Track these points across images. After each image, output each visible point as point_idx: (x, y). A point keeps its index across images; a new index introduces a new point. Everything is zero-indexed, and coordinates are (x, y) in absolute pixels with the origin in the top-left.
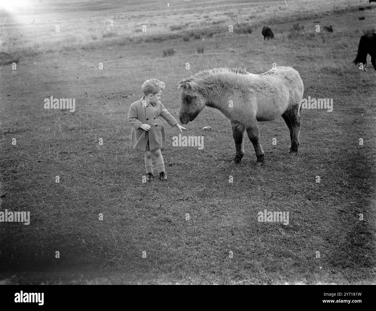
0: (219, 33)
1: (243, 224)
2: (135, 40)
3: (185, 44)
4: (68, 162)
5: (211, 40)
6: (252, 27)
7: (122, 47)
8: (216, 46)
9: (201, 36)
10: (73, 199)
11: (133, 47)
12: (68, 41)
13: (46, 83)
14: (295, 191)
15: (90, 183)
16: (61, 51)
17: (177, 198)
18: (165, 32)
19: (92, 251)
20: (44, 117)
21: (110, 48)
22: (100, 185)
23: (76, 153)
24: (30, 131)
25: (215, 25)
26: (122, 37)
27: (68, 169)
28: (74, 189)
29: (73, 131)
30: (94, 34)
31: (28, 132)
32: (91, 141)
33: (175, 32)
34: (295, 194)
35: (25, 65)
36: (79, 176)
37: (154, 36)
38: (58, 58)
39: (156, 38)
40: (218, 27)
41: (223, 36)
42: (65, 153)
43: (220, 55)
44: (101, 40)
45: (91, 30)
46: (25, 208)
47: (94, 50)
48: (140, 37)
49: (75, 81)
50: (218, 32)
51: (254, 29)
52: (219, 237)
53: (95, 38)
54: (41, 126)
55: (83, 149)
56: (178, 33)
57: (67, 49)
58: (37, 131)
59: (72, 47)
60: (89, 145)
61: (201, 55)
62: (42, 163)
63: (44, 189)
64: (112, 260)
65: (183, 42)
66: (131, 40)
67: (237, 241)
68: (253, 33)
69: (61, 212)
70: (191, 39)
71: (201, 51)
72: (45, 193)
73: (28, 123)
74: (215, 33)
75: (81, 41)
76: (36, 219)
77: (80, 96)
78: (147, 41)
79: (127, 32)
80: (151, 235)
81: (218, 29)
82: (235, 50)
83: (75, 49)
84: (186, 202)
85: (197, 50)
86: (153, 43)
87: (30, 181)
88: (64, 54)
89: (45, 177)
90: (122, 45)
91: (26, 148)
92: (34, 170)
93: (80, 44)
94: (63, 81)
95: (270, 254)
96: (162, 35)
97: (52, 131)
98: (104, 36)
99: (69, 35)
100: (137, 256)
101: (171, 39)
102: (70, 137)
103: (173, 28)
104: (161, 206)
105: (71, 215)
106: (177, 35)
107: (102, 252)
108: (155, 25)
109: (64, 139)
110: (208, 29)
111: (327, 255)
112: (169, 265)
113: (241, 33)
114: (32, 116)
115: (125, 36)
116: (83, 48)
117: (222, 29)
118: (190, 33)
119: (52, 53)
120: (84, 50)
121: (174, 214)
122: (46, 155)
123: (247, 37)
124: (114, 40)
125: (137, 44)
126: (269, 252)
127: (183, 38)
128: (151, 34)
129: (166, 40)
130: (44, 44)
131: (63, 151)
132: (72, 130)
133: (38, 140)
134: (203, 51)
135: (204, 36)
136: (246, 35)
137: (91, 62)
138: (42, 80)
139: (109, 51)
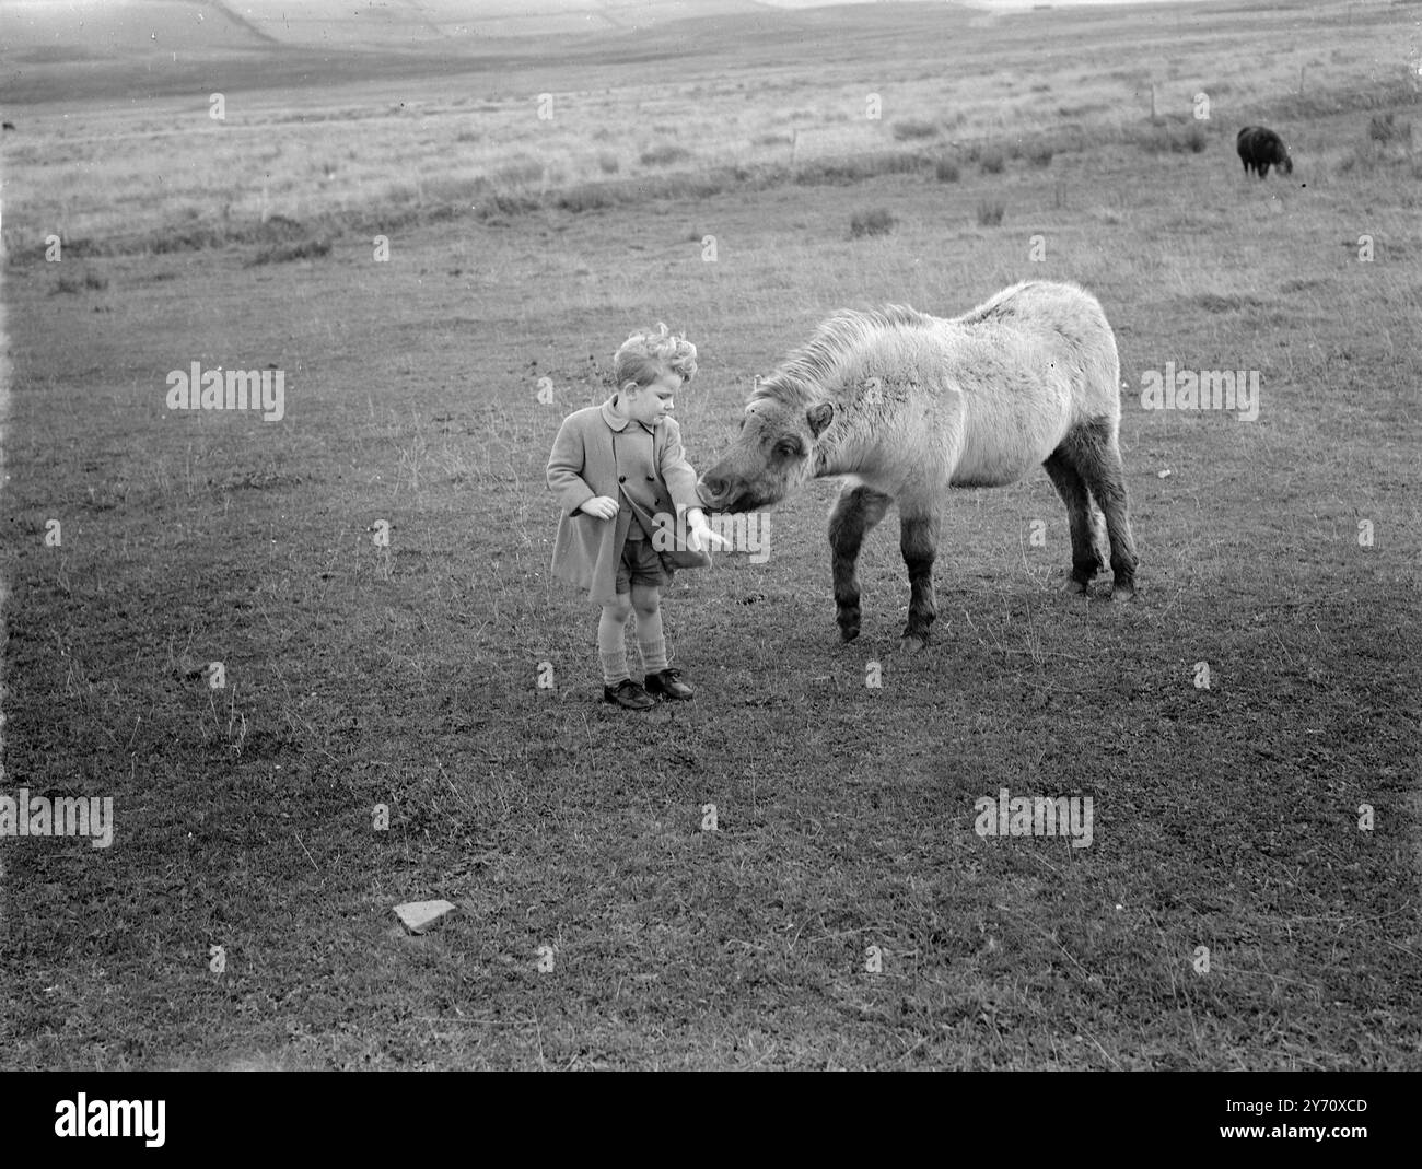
0: (1080, 150)
1: (918, 779)
2: (758, 176)
3: (940, 190)
4: (418, 580)
5: (1043, 177)
6: (1210, 129)
7: (705, 201)
8: (1054, 199)
9: (1008, 163)
10: (407, 690)
11: (746, 201)
12: (511, 176)
13: (404, 327)
14: (1134, 691)
15: (471, 644)
16: (485, 215)
17: (738, 699)
18: (874, 146)
19: (426, 831)
20: (372, 439)
21: (662, 204)
22: (502, 652)
23: (451, 554)
24: (316, 481)
25: (1067, 121)
26: (710, 163)
27: (413, 603)
28: (416, 663)
29: (455, 486)
30: (610, 150)
31: (310, 484)
32: (508, 518)
33: (911, 147)
34: (1132, 699)
35: (350, 261)
36: (444, 625)
37: (829, 159)
38: (469, 238)
39: (838, 166)
40: (1077, 128)
41: (1090, 160)
42: (413, 552)
43: (1058, 235)
44: (634, 173)
45: (601, 135)
46: (254, 709)
47: (603, 210)
48: (776, 165)
49: (506, 321)
50: (1076, 145)
51: (1215, 135)
52: (830, 809)
53: (610, 168)
54: (356, 467)
55: (475, 544)
56: (921, 150)
57: (507, 207)
58: (340, 484)
59: (522, 200)
60: (499, 530)
61: (989, 232)
62: (333, 582)
63: (325, 660)
64: (483, 859)
65: (935, 184)
66: (741, 176)
67: (883, 824)
68: (1208, 151)
69: (360, 725)
70: (965, 172)
71: (991, 217)
72: (325, 671)
73: (317, 457)
74: (1062, 151)
75: (559, 178)
76: (279, 743)
77: (511, 372)
78: (801, 179)
79: (732, 145)
80: (620, 799)
81: (1076, 134)
82: (1119, 216)
83: (534, 207)
84: (762, 710)
85: (979, 214)
86: (822, 187)
87: (287, 633)
88: (495, 224)
89: (335, 623)
90: (709, 192)
91: (293, 534)
92: (305, 603)
93: (555, 187)
94: (466, 321)
95: (976, 862)
96: (859, 156)
97: (389, 485)
98: (647, 160)
99: (519, 156)
100: (561, 852)
101: (893, 172)
102: (443, 506)
103: (907, 132)
104: (676, 718)
105: (390, 734)
106: (916, 158)
107: (459, 837)
108: (843, 118)
109: (421, 509)
110: (1037, 134)
111: (1156, 874)
112: (652, 879)
113: (1163, 148)
114: (334, 436)
115: (722, 158)
116: (564, 205)
117: (1092, 133)
118: (967, 151)
119: (450, 221)
120: (565, 211)
121: (711, 744)
122: (352, 559)
123: (1181, 165)
124: (678, 174)
125: (763, 189)
126: (973, 857)
127: (935, 169)
128: (819, 153)
129: (871, 176)
130: (426, 187)
131: (408, 547)
132: (453, 481)
133: (337, 511)
134: (999, 216)
135: (1021, 162)
136: (1181, 158)
137: (585, 254)
138: (395, 316)
139: (658, 214)
